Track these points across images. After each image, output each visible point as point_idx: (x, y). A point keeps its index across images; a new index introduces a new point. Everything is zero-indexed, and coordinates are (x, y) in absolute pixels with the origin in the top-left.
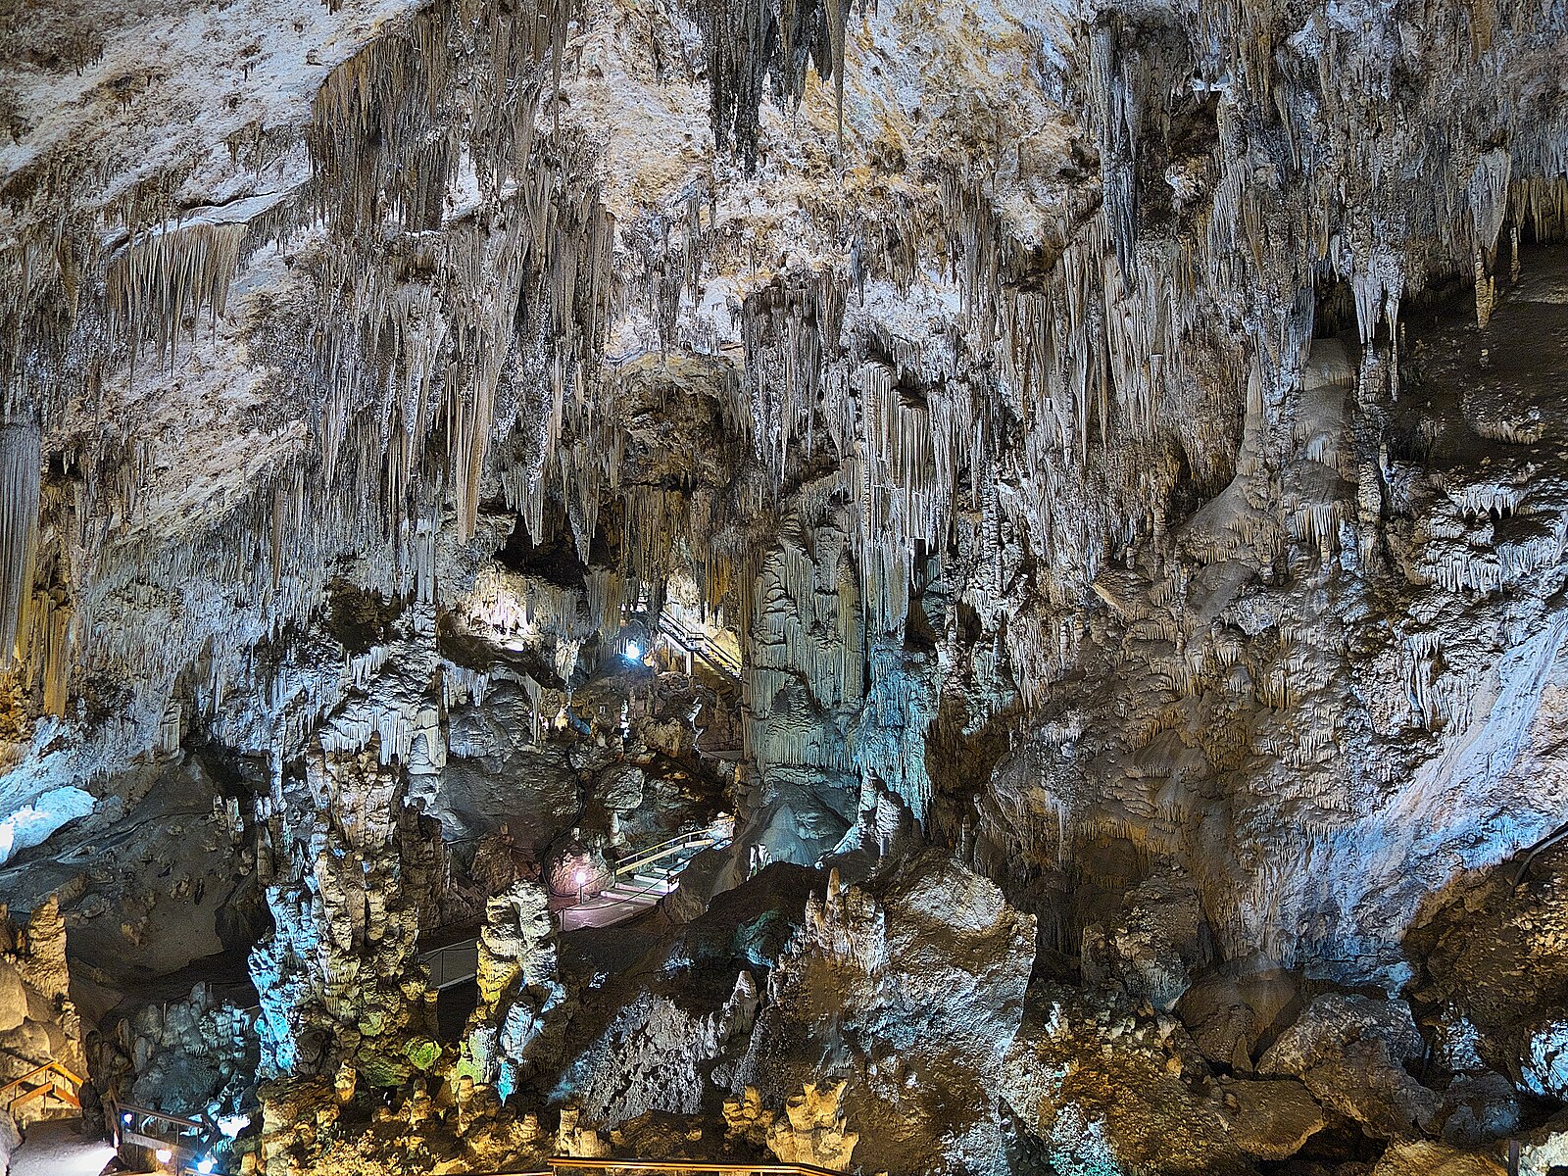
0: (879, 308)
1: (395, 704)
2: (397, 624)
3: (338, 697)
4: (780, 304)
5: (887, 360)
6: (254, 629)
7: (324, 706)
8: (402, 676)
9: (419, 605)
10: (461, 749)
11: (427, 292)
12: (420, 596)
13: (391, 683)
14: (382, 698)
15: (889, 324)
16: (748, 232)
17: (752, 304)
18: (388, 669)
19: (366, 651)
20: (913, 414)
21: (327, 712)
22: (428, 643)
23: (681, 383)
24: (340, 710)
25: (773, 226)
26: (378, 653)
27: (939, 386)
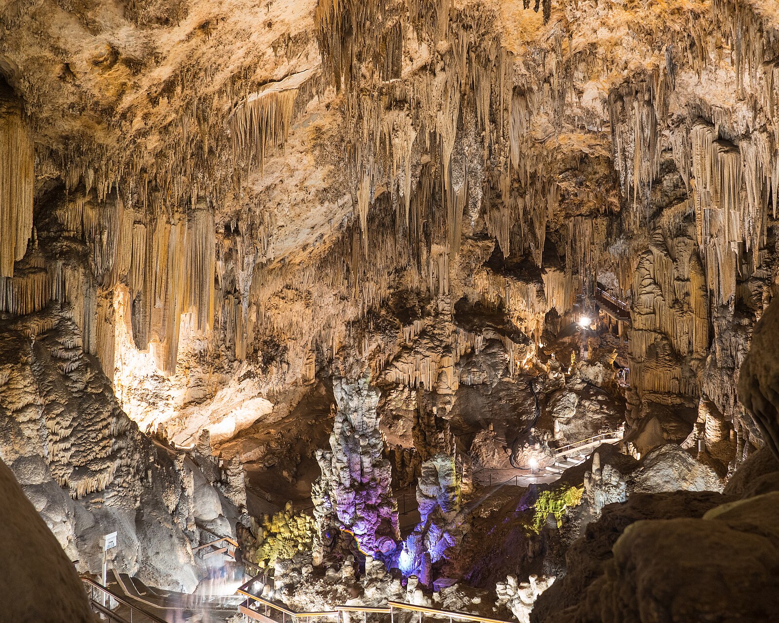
0: (699, 88)
1: (427, 353)
2: (428, 307)
3: (397, 349)
4: (629, 94)
5: (709, 123)
6: (352, 313)
7: (390, 355)
8: (433, 337)
9: (440, 296)
10: (468, 379)
11: (402, 114)
12: (441, 291)
13: (425, 341)
14: (421, 350)
15: (707, 98)
16: (601, 50)
17: (613, 96)
18: (423, 333)
19: (410, 323)
20: (729, 158)
21: (392, 357)
22: (446, 318)
23: (586, 150)
24: (397, 358)
25: (616, 44)
26: (418, 325)
27: (747, 136)
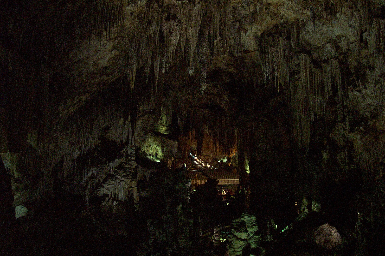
0: (308, 35)
1: (123, 179)
2: (122, 152)
3: (104, 176)
5: (308, 52)
6: (76, 154)
7: (99, 180)
8: (125, 169)
9: (129, 145)
12: (130, 142)
13: (121, 172)
14: (119, 177)
15: (310, 40)
18: (120, 167)
19: (113, 161)
20: (317, 71)
21: (101, 181)
22: (133, 158)
24: (105, 181)
26: (117, 162)
27: (326, 61)
